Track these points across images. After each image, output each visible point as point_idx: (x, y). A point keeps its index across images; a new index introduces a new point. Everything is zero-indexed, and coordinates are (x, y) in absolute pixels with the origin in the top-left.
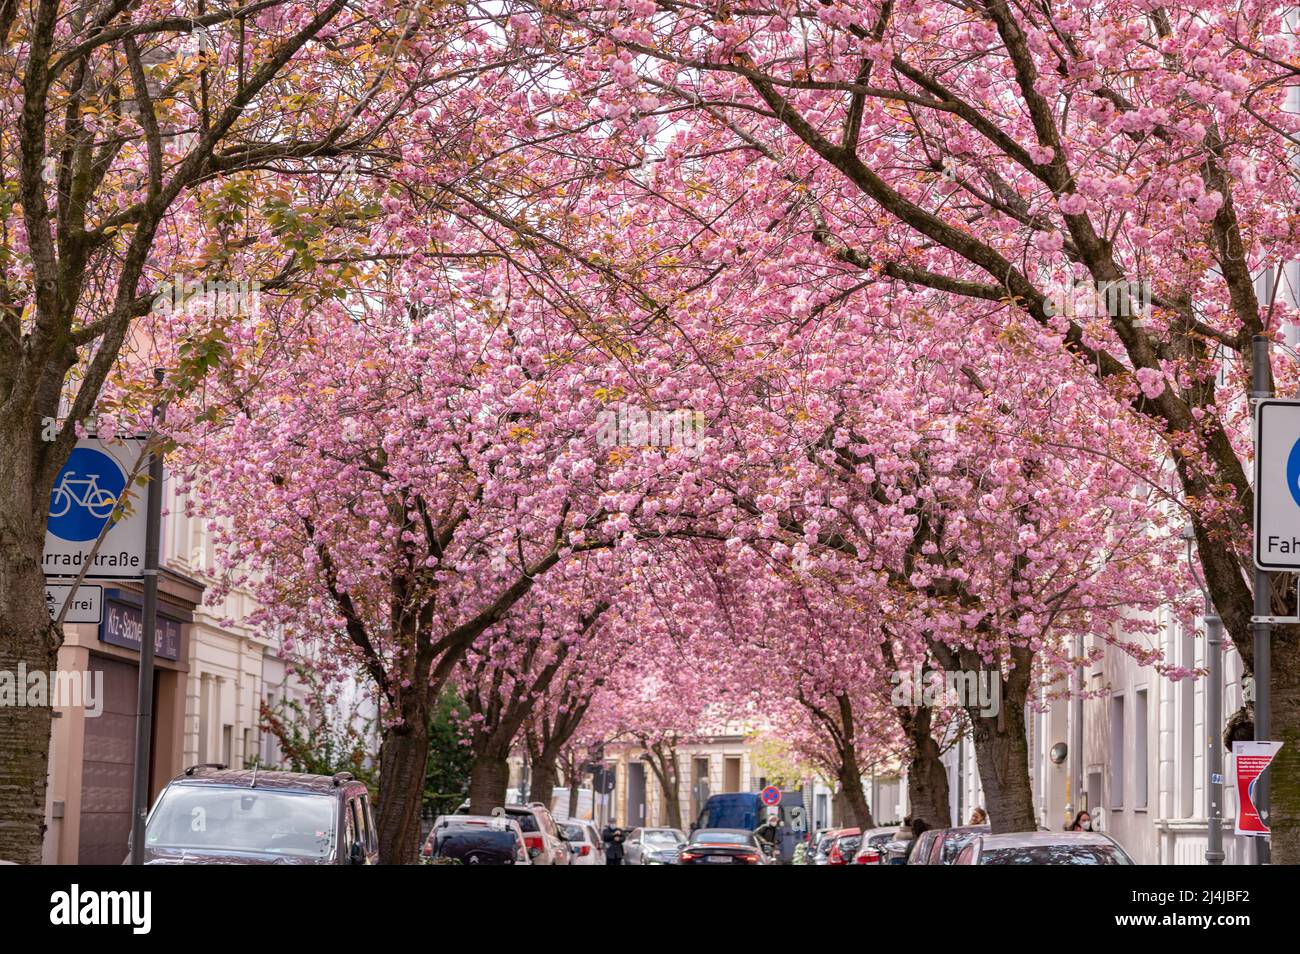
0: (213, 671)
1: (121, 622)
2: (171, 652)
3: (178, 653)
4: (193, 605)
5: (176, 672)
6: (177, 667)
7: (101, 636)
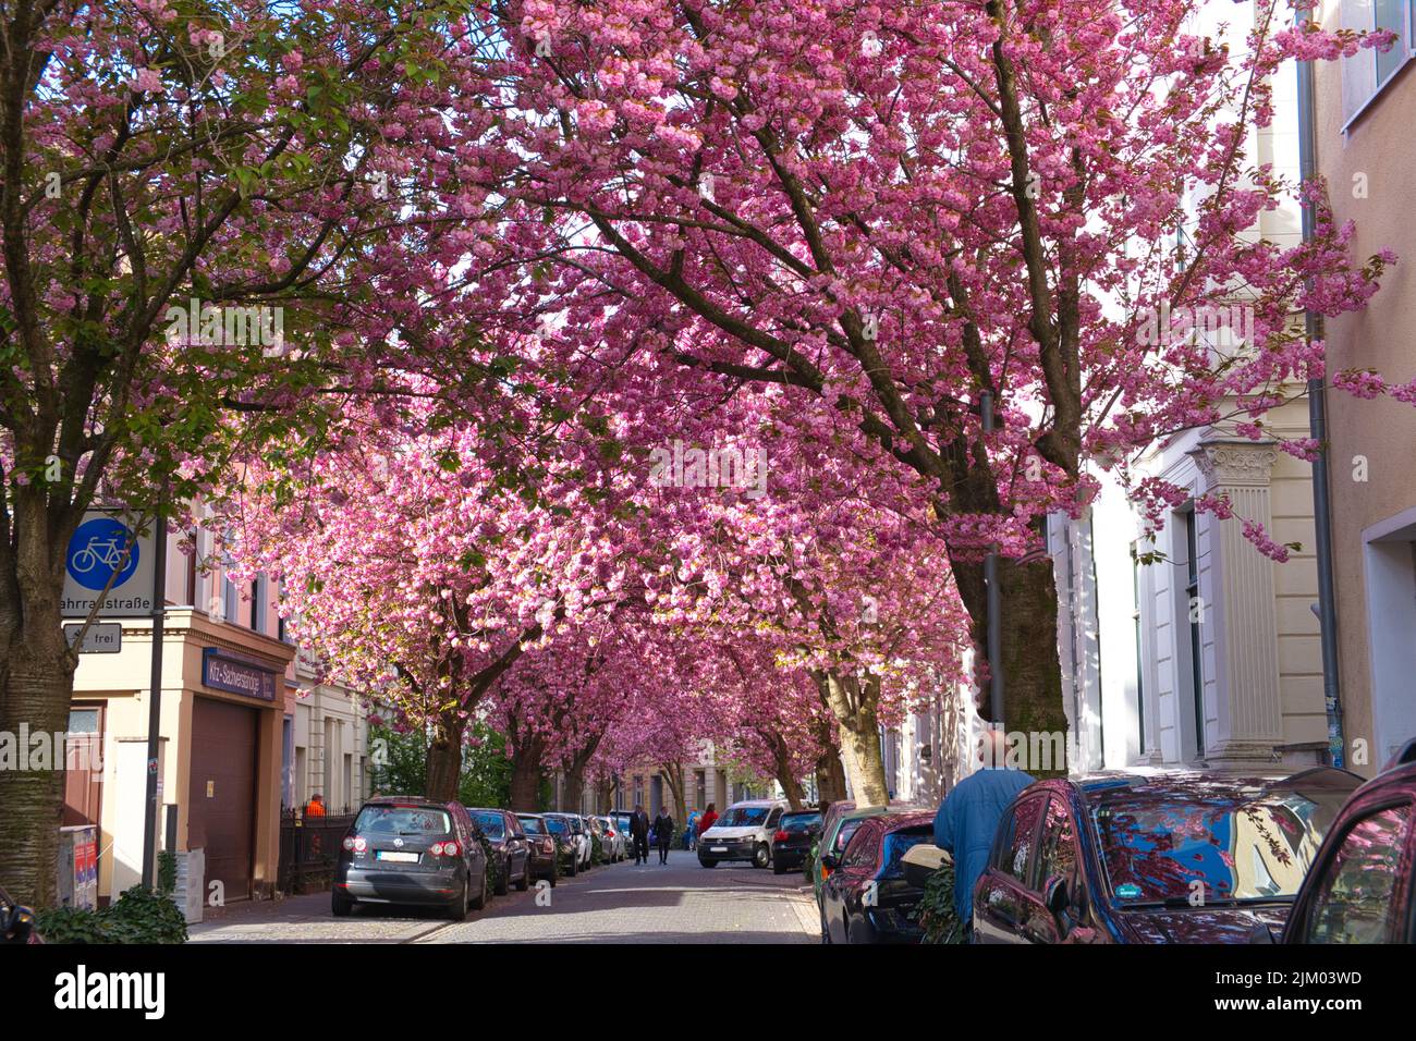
0: (335, 716)
1: (221, 671)
2: (268, 694)
3: (273, 695)
4: (287, 662)
5: (273, 710)
6: (273, 705)
7: (204, 682)
